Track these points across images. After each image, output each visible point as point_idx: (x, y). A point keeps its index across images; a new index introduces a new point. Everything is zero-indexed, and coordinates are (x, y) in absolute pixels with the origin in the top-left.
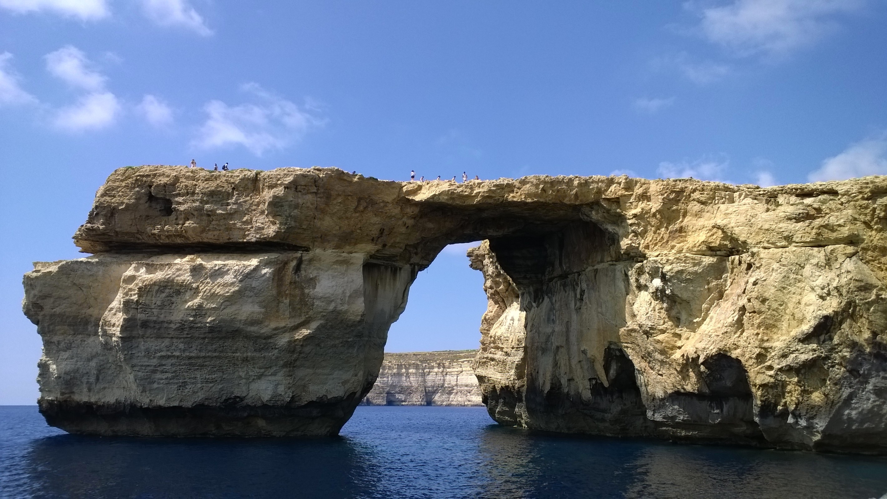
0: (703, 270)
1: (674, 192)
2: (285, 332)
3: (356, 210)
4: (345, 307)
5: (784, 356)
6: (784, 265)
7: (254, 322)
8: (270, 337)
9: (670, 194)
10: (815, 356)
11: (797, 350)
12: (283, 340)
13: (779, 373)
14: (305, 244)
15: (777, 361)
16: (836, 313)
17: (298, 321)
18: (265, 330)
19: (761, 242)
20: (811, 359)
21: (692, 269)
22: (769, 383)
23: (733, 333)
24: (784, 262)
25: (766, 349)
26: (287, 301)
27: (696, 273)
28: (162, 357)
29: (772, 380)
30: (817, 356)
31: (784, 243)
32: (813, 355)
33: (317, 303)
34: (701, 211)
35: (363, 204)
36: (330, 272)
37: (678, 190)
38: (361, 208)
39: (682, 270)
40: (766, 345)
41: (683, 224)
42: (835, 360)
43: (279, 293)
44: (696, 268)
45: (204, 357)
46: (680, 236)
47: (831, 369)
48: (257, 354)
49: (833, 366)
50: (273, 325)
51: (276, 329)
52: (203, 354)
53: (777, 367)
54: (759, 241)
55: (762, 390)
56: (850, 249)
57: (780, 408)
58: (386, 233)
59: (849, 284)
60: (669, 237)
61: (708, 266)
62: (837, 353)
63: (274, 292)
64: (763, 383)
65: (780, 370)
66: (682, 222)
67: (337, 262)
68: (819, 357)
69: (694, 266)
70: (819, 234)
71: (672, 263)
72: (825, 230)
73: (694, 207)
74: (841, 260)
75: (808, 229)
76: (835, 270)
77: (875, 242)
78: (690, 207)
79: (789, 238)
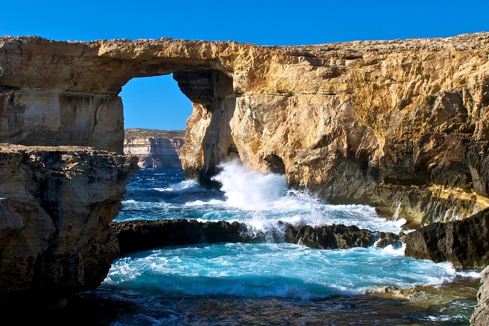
0: (273, 105)
5: (304, 157)
14: (17, 85)
16: (330, 134)
17: (14, 132)
19: (302, 90)
20: (315, 159)
21: (267, 104)
22: (294, 171)
25: (295, 153)
26: (6, 120)
27: (269, 106)
29: (296, 170)
31: (314, 91)
32: (317, 157)
33: (26, 121)
34: (277, 68)
39: (261, 104)
40: (296, 150)
41: (267, 75)
42: (328, 160)
44: (270, 103)
46: (264, 82)
47: (326, 165)
49: (327, 163)
53: (299, 163)
56: (347, 97)
58: (75, 76)
61: (278, 102)
62: (329, 156)
65: (301, 164)
68: (319, 158)
69: (268, 102)
70: (332, 87)
71: (255, 100)
72: (335, 86)
73: (274, 65)
74: (341, 103)
75: (328, 83)
76: (336, 109)
77: (360, 93)
78: (271, 64)
79: (316, 89)
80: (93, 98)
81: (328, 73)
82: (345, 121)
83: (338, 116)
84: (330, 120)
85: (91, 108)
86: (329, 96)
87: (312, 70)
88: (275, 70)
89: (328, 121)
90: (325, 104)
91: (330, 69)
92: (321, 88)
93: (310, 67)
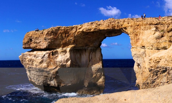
0: (141, 54)
2: (52, 70)
3: (65, 37)
4: (65, 63)
7: (45, 68)
8: (49, 72)
12: (52, 72)
14: (54, 48)
17: (54, 67)
18: (48, 70)
19: (147, 47)
21: (138, 53)
26: (52, 63)
27: (139, 55)
28: (34, 75)
33: (58, 63)
35: (67, 35)
36: (61, 54)
38: (67, 36)
41: (139, 37)
43: (50, 61)
45: (40, 75)
46: (139, 41)
48: (48, 75)
50: (49, 69)
51: (50, 69)
52: (39, 74)
58: (75, 41)
61: (142, 52)
63: (49, 61)
67: (62, 52)
71: (133, 51)
72: (159, 44)
73: (141, 31)
75: (156, 43)
79: (152, 46)
80: (87, 49)
81: (159, 36)
85: (87, 54)
86: (157, 50)
88: (142, 34)
91: (161, 33)
92: (154, 45)
93: (154, 32)
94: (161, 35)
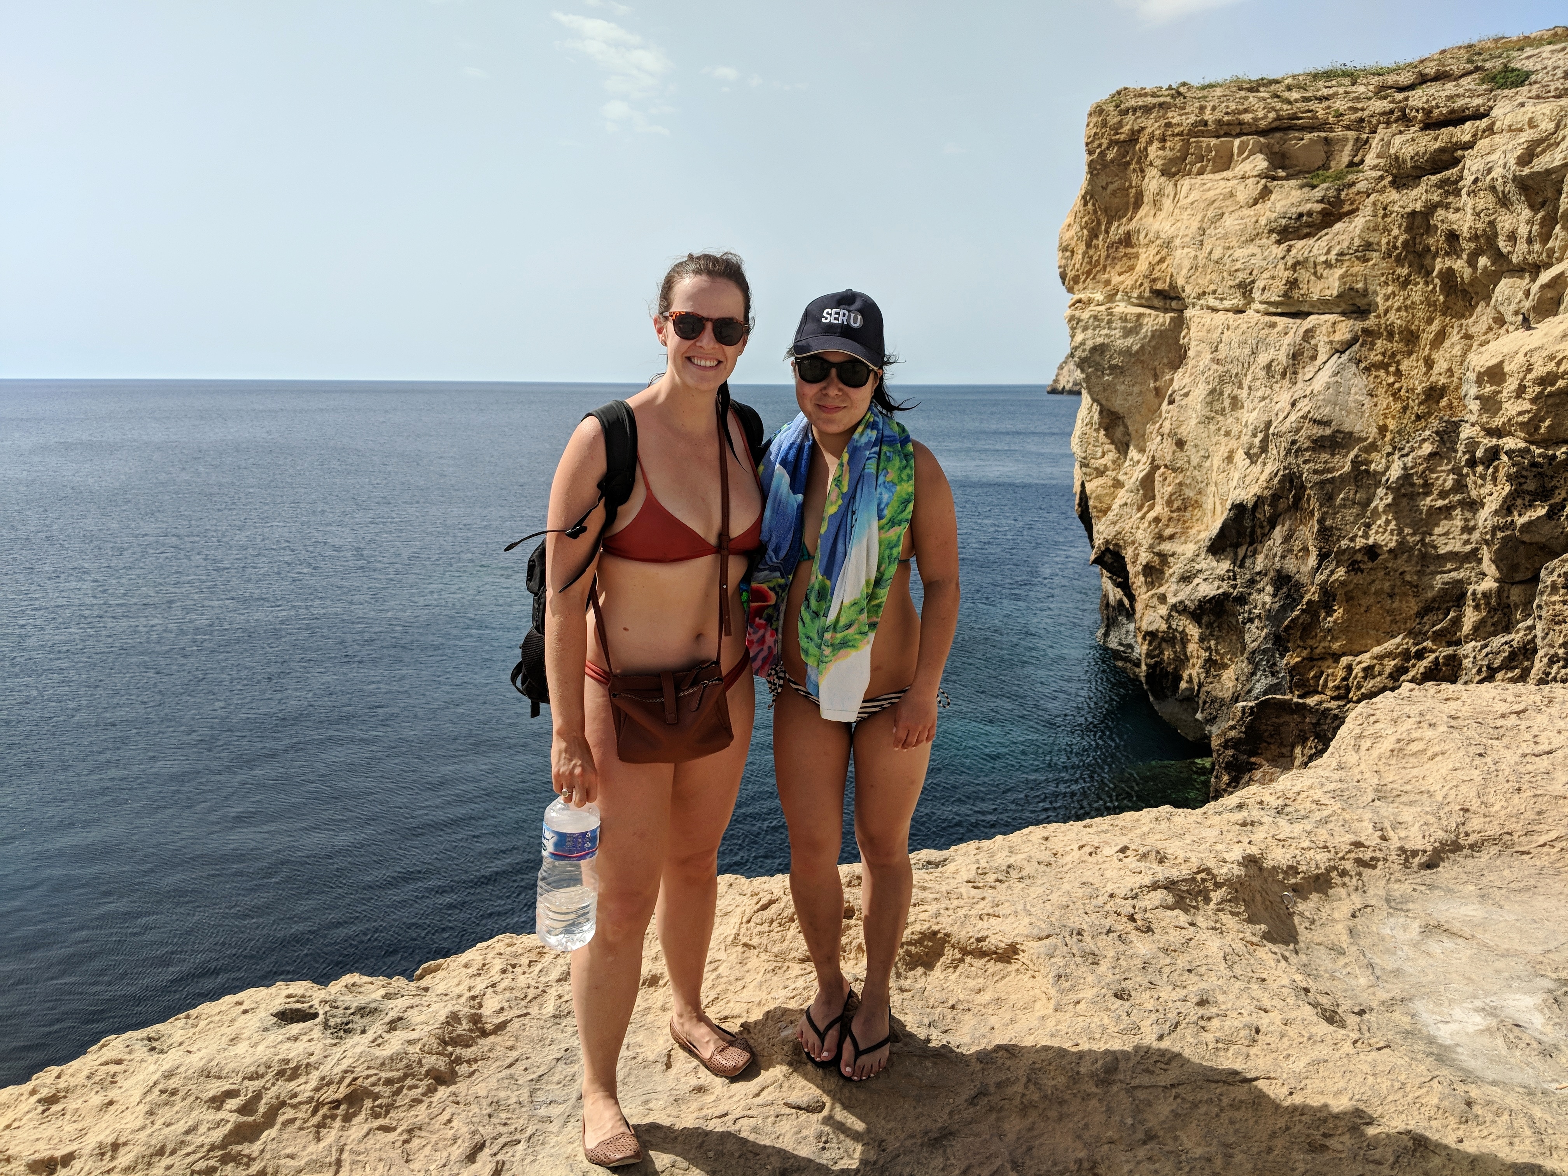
0: (1142, 347)
1: (1117, 142)
5: (1186, 579)
6: (1218, 362)
9: (1108, 148)
10: (1221, 591)
11: (1200, 571)
13: (1174, 613)
15: (1174, 587)
16: (1259, 501)
19: (1204, 293)
20: (1214, 597)
21: (1121, 343)
22: (1157, 630)
23: (1135, 507)
24: (1221, 355)
25: (1163, 557)
27: (1127, 352)
29: (1164, 627)
30: (1224, 594)
31: (1237, 301)
32: (1218, 588)
34: (1160, 193)
37: (1122, 137)
39: (1103, 344)
40: (1166, 547)
41: (1132, 225)
42: (1255, 607)
44: (1130, 340)
46: (1126, 255)
47: (1248, 625)
49: (1251, 620)
53: (1172, 600)
54: (1201, 291)
55: (1150, 644)
56: (1345, 329)
57: (1183, 685)
59: (1298, 430)
60: (1108, 256)
61: (1153, 336)
62: (1260, 591)
64: (1150, 629)
65: (1174, 607)
66: (1131, 219)
68: (1226, 595)
69: (1125, 336)
70: (1293, 284)
71: (1085, 329)
72: (1304, 275)
73: (1153, 181)
74: (1322, 357)
75: (1281, 266)
76: (1300, 384)
77: (1392, 316)
78: (1146, 180)
79: (1245, 288)
81: (1301, 215)
82: (1319, 444)
83: (1293, 417)
84: (1266, 436)
86: (1282, 321)
87: (1255, 204)
88: (1157, 204)
89: (1257, 441)
90: (1263, 359)
91: (1318, 193)
92: (1260, 284)
93: (1253, 188)
94: (1318, 207)
